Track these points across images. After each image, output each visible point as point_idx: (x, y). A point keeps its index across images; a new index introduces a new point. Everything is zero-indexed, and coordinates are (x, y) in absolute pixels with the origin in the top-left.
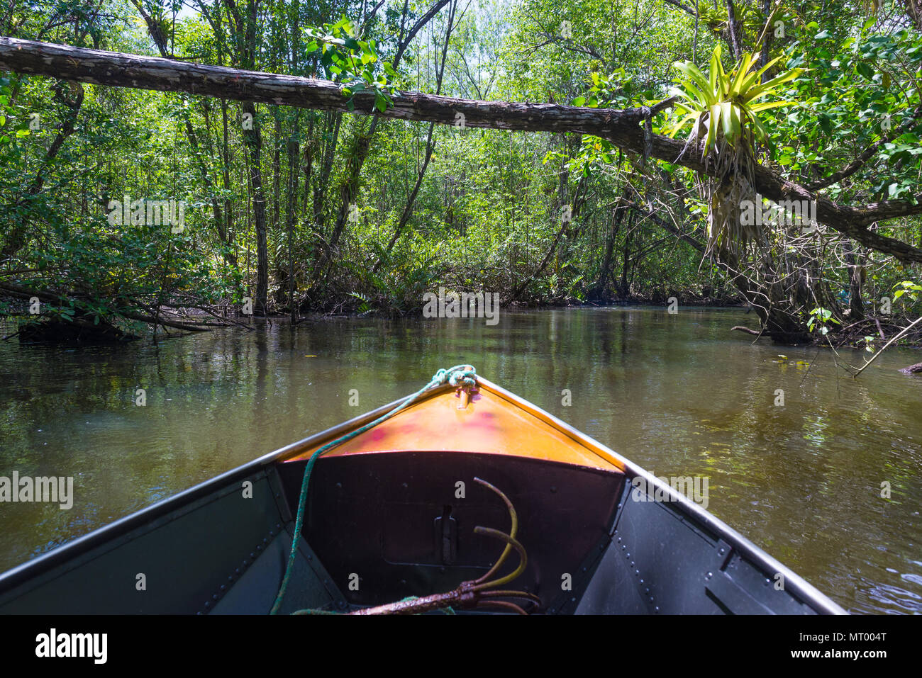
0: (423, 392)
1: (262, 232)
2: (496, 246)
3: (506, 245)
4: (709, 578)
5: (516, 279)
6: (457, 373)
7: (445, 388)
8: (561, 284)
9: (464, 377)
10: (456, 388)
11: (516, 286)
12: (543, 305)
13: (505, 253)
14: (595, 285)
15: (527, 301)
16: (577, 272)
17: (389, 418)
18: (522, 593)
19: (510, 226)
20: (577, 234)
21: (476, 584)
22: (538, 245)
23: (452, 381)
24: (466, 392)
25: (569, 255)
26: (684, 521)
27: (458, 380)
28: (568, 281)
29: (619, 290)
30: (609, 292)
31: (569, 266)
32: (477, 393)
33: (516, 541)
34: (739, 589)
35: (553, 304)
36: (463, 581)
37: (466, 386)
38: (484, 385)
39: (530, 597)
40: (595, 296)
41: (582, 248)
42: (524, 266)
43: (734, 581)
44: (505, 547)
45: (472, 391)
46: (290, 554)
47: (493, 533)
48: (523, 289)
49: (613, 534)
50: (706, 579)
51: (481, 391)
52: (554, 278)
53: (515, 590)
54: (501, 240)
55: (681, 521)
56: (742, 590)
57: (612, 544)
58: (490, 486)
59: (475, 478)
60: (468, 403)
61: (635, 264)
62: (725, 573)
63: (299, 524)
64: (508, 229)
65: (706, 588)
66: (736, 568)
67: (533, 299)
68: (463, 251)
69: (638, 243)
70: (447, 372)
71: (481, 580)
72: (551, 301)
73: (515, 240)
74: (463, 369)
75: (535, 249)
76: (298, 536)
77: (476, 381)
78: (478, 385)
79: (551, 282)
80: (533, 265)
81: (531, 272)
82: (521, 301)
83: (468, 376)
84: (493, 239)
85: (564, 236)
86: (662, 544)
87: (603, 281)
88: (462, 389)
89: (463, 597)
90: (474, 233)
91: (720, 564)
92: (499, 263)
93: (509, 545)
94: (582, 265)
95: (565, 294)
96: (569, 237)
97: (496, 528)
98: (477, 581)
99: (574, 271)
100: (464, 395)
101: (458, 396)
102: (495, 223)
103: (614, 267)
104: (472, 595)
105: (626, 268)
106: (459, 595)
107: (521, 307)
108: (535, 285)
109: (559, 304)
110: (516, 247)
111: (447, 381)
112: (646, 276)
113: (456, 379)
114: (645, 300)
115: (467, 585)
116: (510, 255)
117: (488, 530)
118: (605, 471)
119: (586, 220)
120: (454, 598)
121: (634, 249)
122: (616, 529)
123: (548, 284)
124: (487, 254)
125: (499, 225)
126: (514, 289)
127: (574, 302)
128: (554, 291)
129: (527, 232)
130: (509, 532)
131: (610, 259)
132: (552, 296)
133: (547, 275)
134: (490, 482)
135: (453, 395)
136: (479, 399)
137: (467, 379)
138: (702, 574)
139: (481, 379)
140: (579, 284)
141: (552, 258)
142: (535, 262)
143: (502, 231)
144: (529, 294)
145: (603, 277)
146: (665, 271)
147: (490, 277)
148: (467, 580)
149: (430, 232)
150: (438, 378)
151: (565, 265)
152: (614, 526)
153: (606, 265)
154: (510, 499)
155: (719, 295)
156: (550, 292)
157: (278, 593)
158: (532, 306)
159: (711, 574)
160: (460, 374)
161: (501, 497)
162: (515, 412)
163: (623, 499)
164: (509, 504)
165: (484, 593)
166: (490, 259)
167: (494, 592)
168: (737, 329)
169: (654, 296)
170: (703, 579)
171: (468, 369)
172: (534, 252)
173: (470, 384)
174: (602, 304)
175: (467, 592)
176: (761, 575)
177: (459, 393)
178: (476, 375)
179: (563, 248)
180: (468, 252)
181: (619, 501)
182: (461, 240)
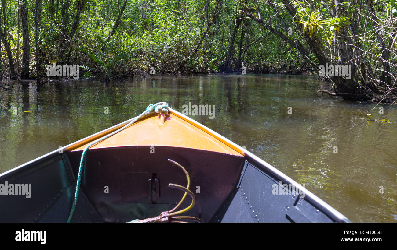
0: (142, 116)
1: (25, 28)
2: (169, 39)
3: (175, 39)
4: (288, 209)
5: (180, 59)
6: (159, 106)
7: (153, 114)
8: (205, 62)
9: (162, 108)
10: (158, 114)
11: (180, 62)
12: (196, 73)
13: (175, 43)
14: (224, 62)
15: (187, 71)
16: (214, 55)
17: (124, 129)
18: (192, 217)
19: (178, 28)
20: (214, 34)
21: (169, 213)
22: (192, 39)
23: (157, 111)
24: (163, 116)
25: (209, 46)
26: (275, 181)
27: (160, 110)
28: (209, 60)
29: (236, 66)
30: (231, 66)
31: (210, 52)
32: (169, 116)
33: (189, 190)
34: (303, 215)
35: (201, 73)
36: (163, 211)
37: (163, 113)
38: (172, 112)
39: (196, 219)
40: (224, 69)
41: (217, 42)
42: (185, 51)
43: (300, 211)
44: (184, 194)
45: (167, 116)
46: (74, 198)
47: (178, 187)
48: (184, 64)
49: (239, 188)
50: (286, 210)
51: (171, 115)
52: (202, 58)
53: (189, 216)
54: (172, 36)
55: (273, 181)
56: (305, 215)
57: (238, 192)
58: (176, 163)
59: (169, 160)
60: (165, 121)
61: (246, 51)
62: (296, 207)
63: (79, 183)
64: (176, 30)
65: (286, 215)
66: (302, 204)
67: (190, 70)
68: (151, 43)
69: (247, 39)
70: (154, 106)
71: (172, 211)
72: (200, 71)
73: (180, 37)
74: (162, 104)
75: (191, 41)
76: (78, 189)
77: (169, 110)
78: (170, 112)
79: (200, 60)
80: (190, 51)
81: (189, 55)
82: (183, 71)
83: (164, 108)
84: (168, 36)
85: (207, 35)
86: (264, 193)
87: (228, 60)
88: (162, 114)
89: (163, 220)
90: (157, 32)
91: (294, 203)
92: (171, 50)
93: (186, 193)
94: (217, 52)
95: (207, 67)
96: (210, 36)
97: (179, 185)
98: (170, 211)
99: (212, 55)
100: (162, 117)
101: (160, 118)
102: (169, 27)
103: (234, 52)
104: (167, 218)
105: (240, 53)
106: (161, 219)
107: (184, 74)
108: (191, 62)
109: (204, 73)
110: (180, 41)
111: (153, 110)
112: (252, 58)
113: (158, 109)
114: (250, 71)
115: (164, 214)
116: (177, 46)
117: (176, 185)
118: (235, 156)
119: (219, 26)
120: (158, 220)
121: (244, 43)
122: (240, 185)
123: (199, 62)
124: (164, 44)
125: (171, 28)
126: (179, 64)
127: (212, 72)
128: (201, 66)
129: (187, 33)
130: (186, 187)
131: (232, 48)
132: (200, 68)
133: (198, 56)
134: (176, 161)
135: (157, 117)
136: (170, 119)
137: (164, 109)
138: (284, 207)
139: (171, 110)
140: (215, 62)
141: (201, 47)
142: (191, 49)
143: (173, 32)
144: (188, 67)
145: (228, 58)
146: (261, 55)
147: (165, 57)
148: (165, 211)
149: (132, 31)
150: (149, 109)
151: (208, 51)
152: (239, 183)
153: (230, 51)
154: (186, 170)
155: (290, 69)
156: (199, 66)
157: (68, 218)
158: (189, 74)
159: (288, 207)
160: (160, 107)
161: (182, 169)
162: (188, 126)
163: (244, 170)
164: (186, 172)
165: (173, 217)
166: (166, 47)
167: (179, 217)
168: (321, 91)
169: (255, 69)
170: (284, 210)
171: (165, 104)
172: (190, 43)
173: (166, 112)
174: (227, 73)
175: (165, 217)
176: (314, 208)
177: (160, 116)
178: (168, 107)
179: (206, 42)
180: (154, 43)
181: (241, 171)
182: (149, 37)
